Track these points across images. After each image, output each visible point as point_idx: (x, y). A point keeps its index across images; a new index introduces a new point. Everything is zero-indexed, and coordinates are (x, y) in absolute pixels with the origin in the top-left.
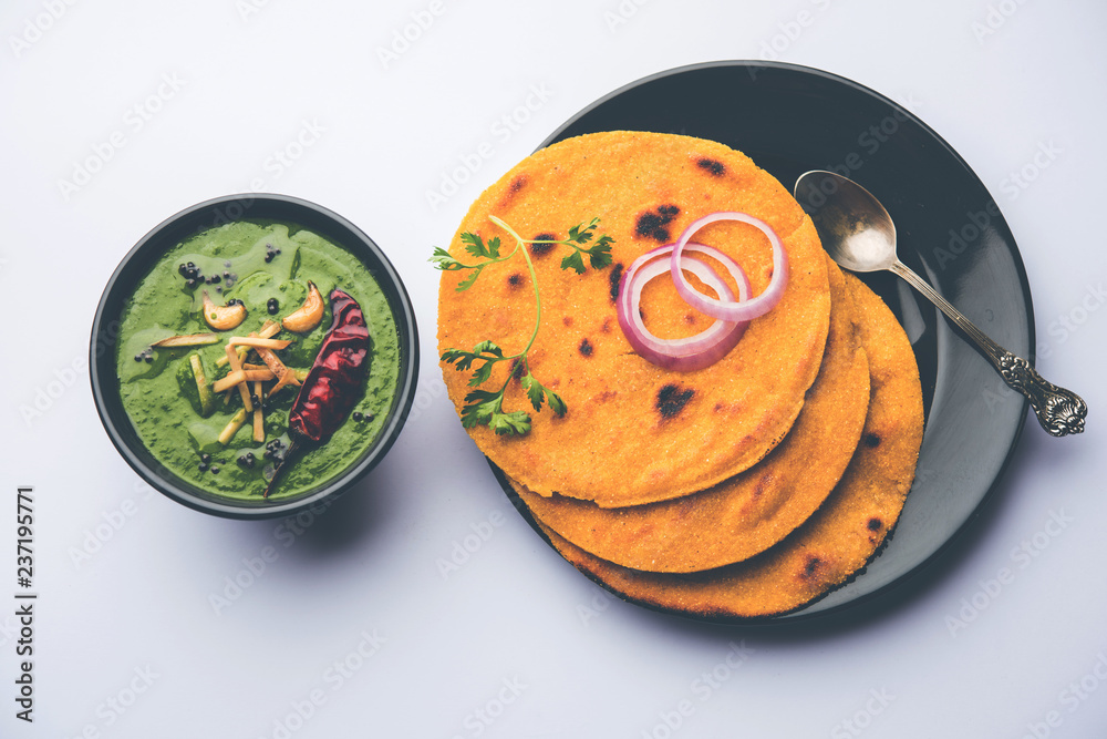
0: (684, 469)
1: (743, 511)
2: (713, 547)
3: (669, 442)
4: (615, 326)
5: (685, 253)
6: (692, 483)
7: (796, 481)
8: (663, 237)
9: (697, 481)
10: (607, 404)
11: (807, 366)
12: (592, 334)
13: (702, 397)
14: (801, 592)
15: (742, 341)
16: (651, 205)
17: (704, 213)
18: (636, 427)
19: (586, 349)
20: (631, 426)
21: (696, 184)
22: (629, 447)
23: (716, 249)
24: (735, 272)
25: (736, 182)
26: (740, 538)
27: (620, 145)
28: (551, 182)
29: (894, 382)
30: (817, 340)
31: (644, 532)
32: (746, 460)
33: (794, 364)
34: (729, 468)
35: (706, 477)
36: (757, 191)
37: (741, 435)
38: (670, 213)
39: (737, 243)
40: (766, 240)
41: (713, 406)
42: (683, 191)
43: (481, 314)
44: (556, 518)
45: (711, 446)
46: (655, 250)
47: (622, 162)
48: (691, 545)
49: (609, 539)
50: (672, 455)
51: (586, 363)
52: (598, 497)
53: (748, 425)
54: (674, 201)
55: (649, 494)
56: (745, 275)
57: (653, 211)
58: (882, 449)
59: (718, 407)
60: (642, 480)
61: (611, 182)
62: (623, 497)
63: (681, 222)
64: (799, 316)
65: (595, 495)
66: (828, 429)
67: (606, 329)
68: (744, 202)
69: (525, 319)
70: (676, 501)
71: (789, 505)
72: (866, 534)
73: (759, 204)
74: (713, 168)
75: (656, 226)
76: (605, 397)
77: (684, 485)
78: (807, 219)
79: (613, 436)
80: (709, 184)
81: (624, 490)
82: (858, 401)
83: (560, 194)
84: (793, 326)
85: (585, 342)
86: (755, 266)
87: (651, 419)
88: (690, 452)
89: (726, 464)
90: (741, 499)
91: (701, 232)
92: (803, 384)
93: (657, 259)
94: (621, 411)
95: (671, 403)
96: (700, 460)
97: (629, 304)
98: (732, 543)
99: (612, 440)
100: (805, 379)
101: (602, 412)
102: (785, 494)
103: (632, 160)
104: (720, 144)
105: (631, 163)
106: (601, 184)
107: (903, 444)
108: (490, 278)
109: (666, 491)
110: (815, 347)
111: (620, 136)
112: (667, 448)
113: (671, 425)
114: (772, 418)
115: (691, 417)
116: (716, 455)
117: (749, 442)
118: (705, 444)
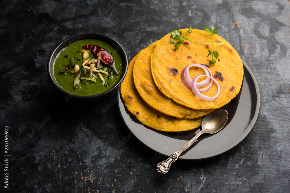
0: (157, 70)
1: (145, 82)
2: (138, 75)
3: (164, 69)
5: (211, 79)
6: (154, 71)
7: (151, 95)
8: (215, 77)
9: (154, 72)
10: (175, 59)
11: (179, 100)
12: (193, 59)
13: (174, 77)
14: (125, 95)
15: (187, 88)
16: (224, 76)
17: (221, 86)
18: (169, 63)
19: (189, 57)
21: (228, 86)
22: (165, 61)
25: (228, 94)
26: (139, 81)
27: (240, 72)
28: (231, 57)
29: (173, 125)
31: (144, 63)
32: (157, 83)
33: (179, 97)
34: (156, 79)
35: (155, 74)
36: (225, 98)
37: (163, 83)
38: (221, 79)
40: (213, 96)
41: (172, 79)
42: (227, 83)
44: (151, 47)
45: (162, 77)
46: (212, 74)
47: (236, 72)
48: (139, 71)
49: (144, 56)
50: (161, 69)
51: (186, 57)
52: (154, 54)
53: (166, 85)
54: (224, 81)
55: (153, 63)
57: (222, 76)
58: (157, 119)
60: (156, 62)
61: (230, 69)
62: (153, 58)
63: (219, 81)
64: (192, 101)
65: (154, 53)
66: (163, 104)
67: (194, 62)
68: (222, 95)
69: (198, 47)
70: (150, 70)
71: (145, 93)
72: (136, 111)
74: (232, 89)
75: (218, 76)
76: (177, 59)
80: (228, 88)
81: (155, 58)
82: (169, 112)
83: (228, 59)
84: (189, 99)
85: (191, 57)
87: (171, 67)
88: (161, 72)
89: (157, 79)
90: (149, 82)
91: (216, 84)
92: (175, 98)
93: (210, 74)
94: (174, 61)
95: (174, 71)
96: (159, 74)
98: (138, 79)
99: (167, 58)
100: (176, 99)
101: (174, 58)
102: (148, 92)
103: (236, 74)
104: (238, 92)
105: (235, 74)
106: (230, 67)
107: (157, 125)
109: (153, 66)
110: (183, 102)
112: (163, 69)
113: (168, 70)
114: (166, 90)
115: (170, 74)
116: (159, 77)
117: (162, 84)
118: (162, 75)
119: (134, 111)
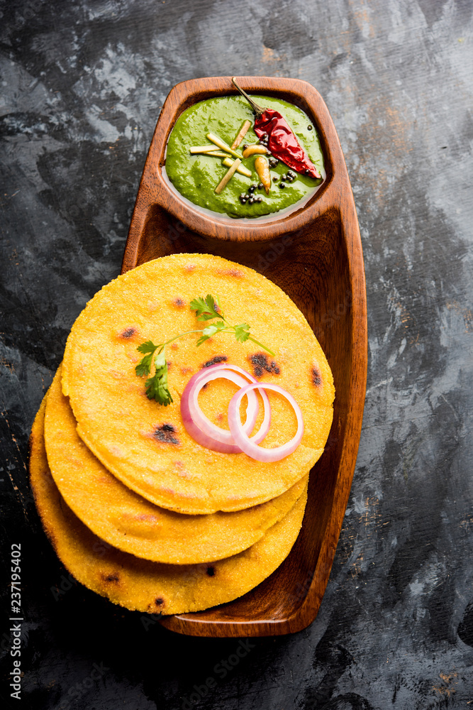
0: (130, 465)
1: (125, 516)
2: (92, 510)
3: (140, 446)
4: (189, 376)
5: (256, 390)
6: (124, 474)
7: (162, 537)
8: (258, 374)
9: (127, 477)
11: (236, 502)
12: (177, 365)
13: (179, 451)
14: (93, 581)
15: (226, 455)
16: (272, 356)
17: (287, 390)
18: (137, 422)
20: (136, 419)
21: (300, 375)
22: (123, 425)
23: (271, 408)
24: (264, 428)
25: (316, 397)
26: (107, 523)
27: (295, 319)
28: (249, 292)
29: (254, 564)
30: (254, 498)
31: (76, 463)
32: (158, 498)
33: (232, 494)
34: (147, 491)
35: (133, 480)
36: (319, 412)
37: (171, 487)
38: (274, 370)
39: (283, 418)
40: (294, 434)
41: (177, 460)
42: (292, 370)
43: (147, 294)
44: (54, 406)
45: (154, 473)
46: (248, 373)
47: (286, 325)
48: (85, 496)
49: (60, 445)
50: (134, 452)
52: (81, 424)
53: (181, 489)
54: (283, 368)
55: (102, 453)
56: (266, 434)
57: (269, 359)
58: (209, 580)
59: (179, 463)
60: (108, 444)
61: (270, 326)
62: (90, 438)
63: (274, 379)
64: (262, 480)
65: (82, 421)
66: (206, 538)
67: (184, 372)
68: (308, 409)
69: (160, 322)
70: (108, 472)
71: (145, 542)
72: (152, 601)
73: (312, 418)
74: (315, 378)
75: (262, 366)
76: (144, 394)
77: (120, 470)
78: (321, 451)
79: (123, 412)
80: (305, 381)
81: (95, 436)
82: (233, 546)
83: (245, 301)
84: (254, 480)
85: (169, 364)
86: (275, 437)
87: (149, 428)
88: (143, 463)
89: (147, 488)
90: (132, 510)
91: (275, 394)
92: (224, 506)
93: (243, 377)
94: (141, 408)
96: (141, 470)
97: (207, 375)
98: (102, 520)
99: (121, 412)
100: (228, 504)
102: (150, 535)
103: (291, 331)
104: (332, 375)
105: (289, 331)
106: (266, 321)
107: (220, 591)
108: (172, 288)
109: (110, 462)
110: (250, 500)
111: (300, 316)
112: (136, 448)
113: (151, 442)
114: (192, 499)
115: (163, 451)
116: (149, 479)
117: (169, 494)
118: (152, 469)
119: (147, 604)
